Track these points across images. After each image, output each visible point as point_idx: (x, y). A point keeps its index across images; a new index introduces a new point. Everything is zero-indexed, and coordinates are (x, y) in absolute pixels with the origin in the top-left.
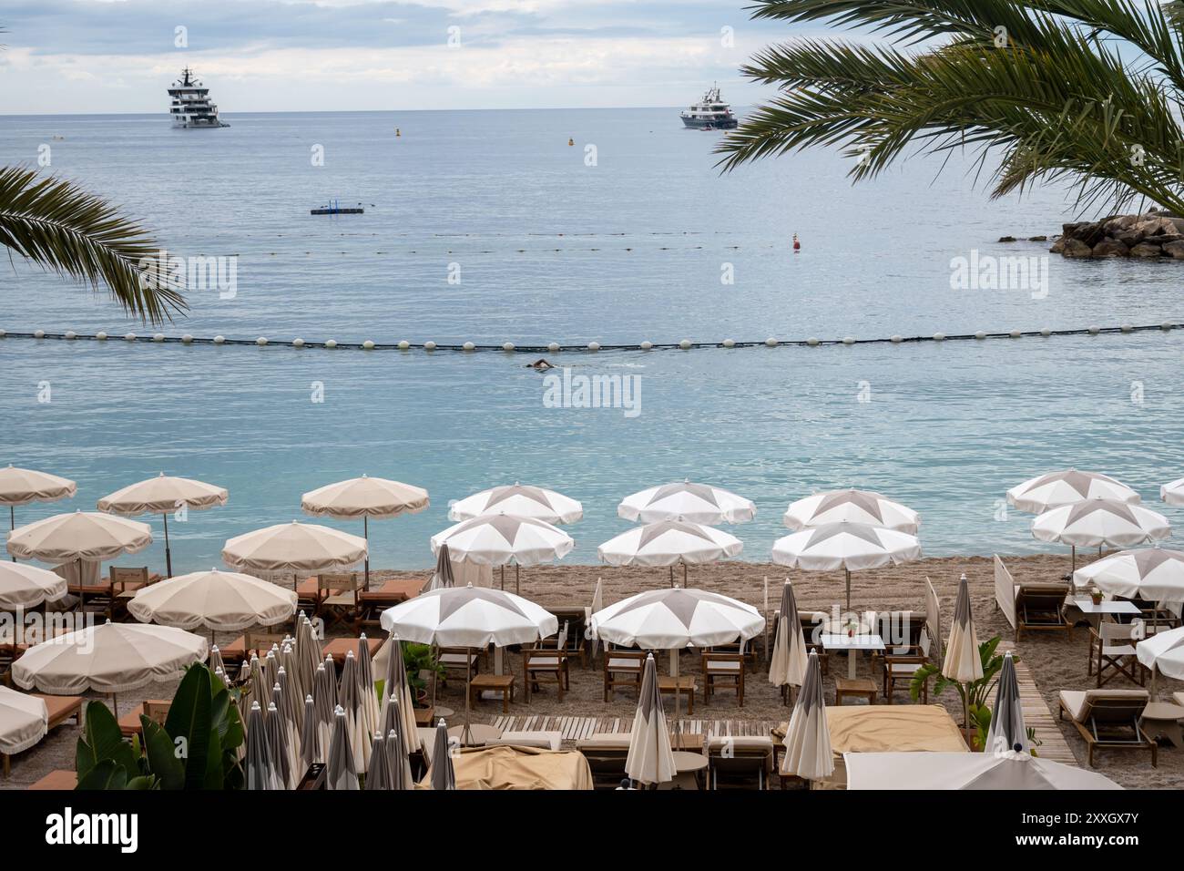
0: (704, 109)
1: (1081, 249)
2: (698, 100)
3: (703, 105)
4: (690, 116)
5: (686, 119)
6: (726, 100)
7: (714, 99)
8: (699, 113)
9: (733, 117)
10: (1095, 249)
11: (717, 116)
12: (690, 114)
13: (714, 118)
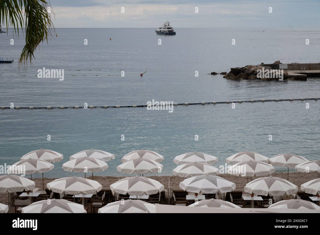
0: (164, 28)
1: (233, 76)
2: (162, 25)
3: (164, 27)
4: (159, 31)
5: (157, 32)
6: (171, 26)
7: (167, 25)
8: (162, 30)
9: (174, 31)
10: (237, 76)
11: (169, 31)
12: (159, 30)
13: (168, 32)
